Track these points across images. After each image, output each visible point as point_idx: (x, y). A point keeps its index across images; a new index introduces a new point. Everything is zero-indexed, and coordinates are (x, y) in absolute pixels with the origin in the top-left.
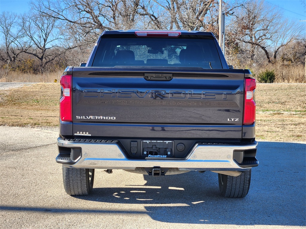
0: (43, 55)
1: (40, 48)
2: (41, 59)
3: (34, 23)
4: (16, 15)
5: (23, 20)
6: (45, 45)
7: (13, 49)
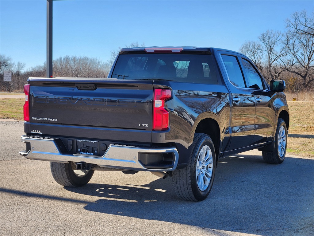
0: (307, 73)
1: (303, 66)
2: (304, 77)
3: (299, 40)
4: (280, 32)
5: (287, 37)
6: (309, 63)
7: (275, 67)
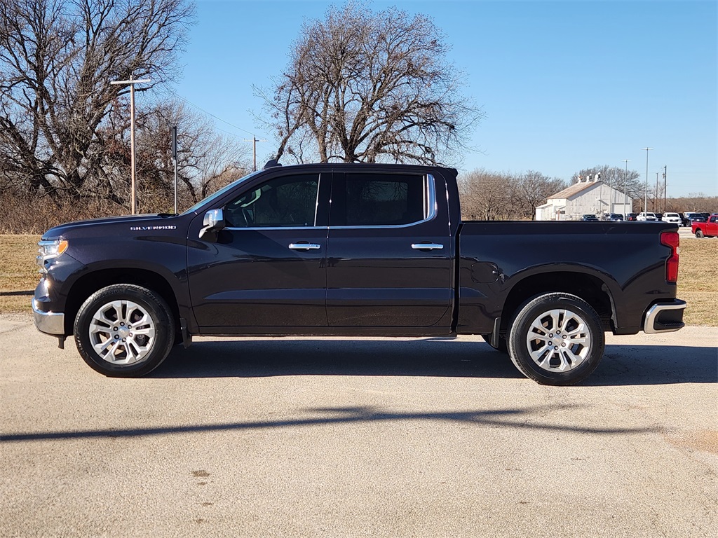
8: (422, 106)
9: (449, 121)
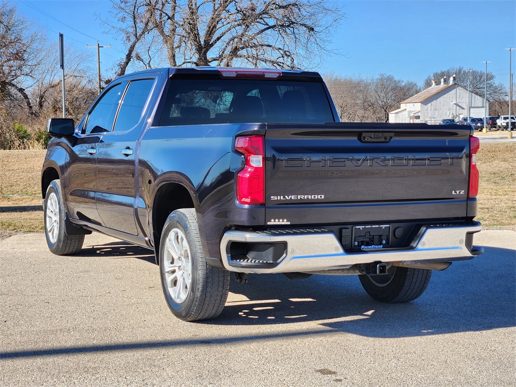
8: (280, 7)
9: (309, 23)
